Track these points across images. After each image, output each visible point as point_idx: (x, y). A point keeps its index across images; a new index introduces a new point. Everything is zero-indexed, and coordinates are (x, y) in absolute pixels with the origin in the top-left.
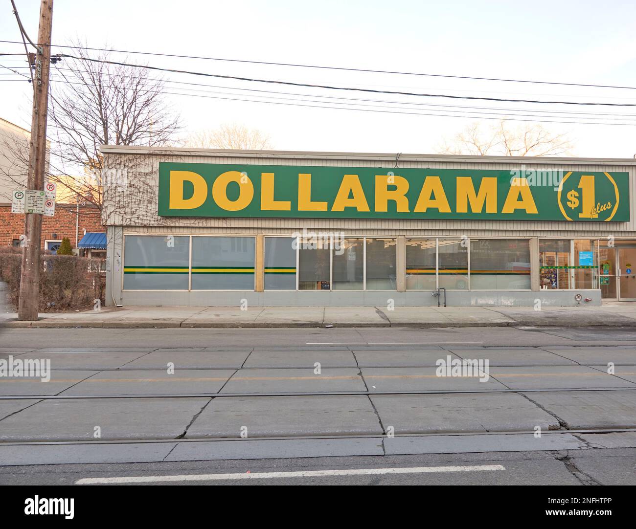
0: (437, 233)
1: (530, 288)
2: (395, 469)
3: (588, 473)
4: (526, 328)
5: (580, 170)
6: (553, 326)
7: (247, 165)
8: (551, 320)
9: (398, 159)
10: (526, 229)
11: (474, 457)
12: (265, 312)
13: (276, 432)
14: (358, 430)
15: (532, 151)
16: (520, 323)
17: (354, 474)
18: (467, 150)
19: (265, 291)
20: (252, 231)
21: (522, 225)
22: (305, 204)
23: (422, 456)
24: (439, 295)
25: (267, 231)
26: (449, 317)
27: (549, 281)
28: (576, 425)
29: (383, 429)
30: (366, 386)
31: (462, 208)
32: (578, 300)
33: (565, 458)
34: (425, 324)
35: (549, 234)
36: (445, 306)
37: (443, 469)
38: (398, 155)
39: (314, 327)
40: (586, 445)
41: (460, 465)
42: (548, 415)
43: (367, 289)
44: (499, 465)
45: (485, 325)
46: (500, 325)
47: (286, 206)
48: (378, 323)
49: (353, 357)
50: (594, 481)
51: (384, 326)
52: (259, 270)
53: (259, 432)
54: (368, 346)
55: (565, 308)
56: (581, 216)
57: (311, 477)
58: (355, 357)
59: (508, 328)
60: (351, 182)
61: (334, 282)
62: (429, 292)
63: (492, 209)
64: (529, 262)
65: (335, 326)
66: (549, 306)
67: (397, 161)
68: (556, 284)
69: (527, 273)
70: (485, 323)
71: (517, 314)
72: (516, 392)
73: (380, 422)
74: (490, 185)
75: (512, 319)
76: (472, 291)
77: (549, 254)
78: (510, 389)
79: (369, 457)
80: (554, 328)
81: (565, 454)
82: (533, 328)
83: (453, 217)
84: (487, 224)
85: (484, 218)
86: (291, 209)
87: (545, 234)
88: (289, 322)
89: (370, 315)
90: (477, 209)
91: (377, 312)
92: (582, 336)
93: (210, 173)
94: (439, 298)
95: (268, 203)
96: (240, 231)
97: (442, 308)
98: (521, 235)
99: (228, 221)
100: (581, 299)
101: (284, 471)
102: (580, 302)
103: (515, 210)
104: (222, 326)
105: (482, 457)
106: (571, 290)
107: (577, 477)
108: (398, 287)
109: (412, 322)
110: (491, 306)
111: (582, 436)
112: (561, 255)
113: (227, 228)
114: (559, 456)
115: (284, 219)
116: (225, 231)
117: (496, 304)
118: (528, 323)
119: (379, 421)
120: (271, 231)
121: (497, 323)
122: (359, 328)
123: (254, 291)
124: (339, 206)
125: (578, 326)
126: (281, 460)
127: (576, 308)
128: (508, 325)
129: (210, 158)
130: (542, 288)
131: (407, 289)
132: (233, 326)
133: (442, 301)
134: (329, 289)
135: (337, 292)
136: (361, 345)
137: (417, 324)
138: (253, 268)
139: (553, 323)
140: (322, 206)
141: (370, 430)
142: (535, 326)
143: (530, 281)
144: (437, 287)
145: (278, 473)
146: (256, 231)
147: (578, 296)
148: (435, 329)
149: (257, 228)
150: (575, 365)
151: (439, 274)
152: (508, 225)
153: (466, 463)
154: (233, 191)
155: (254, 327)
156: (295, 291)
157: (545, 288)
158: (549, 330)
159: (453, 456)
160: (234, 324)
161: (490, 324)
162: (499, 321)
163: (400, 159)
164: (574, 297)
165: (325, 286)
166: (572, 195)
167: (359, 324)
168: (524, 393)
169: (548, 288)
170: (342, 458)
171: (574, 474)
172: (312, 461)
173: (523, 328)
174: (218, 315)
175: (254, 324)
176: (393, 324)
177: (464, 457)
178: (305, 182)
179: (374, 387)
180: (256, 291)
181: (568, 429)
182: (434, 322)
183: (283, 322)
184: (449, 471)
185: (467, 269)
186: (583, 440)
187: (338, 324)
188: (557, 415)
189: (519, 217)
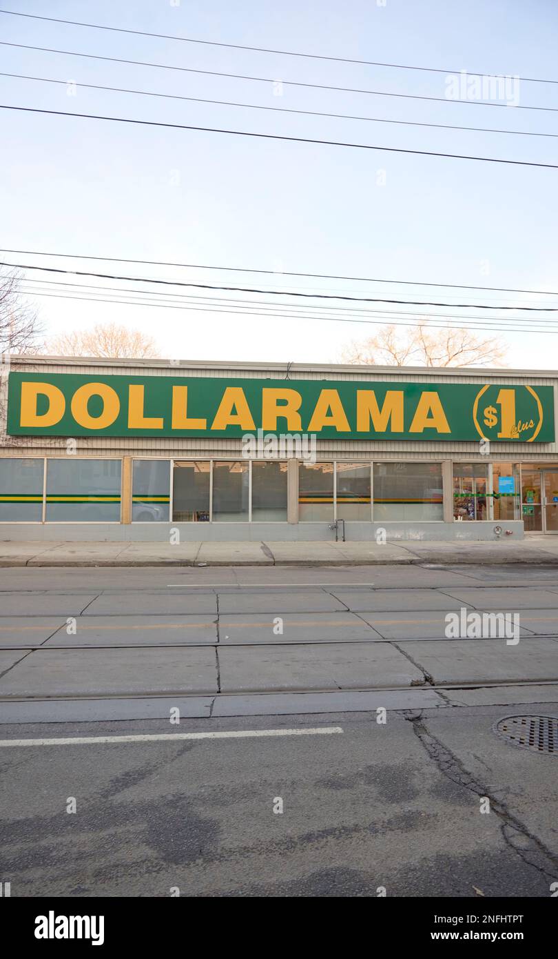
0: (335, 456)
1: (442, 518)
2: (215, 733)
3: (436, 735)
4: (432, 566)
5: (499, 382)
6: (464, 563)
7: (113, 375)
8: (461, 557)
9: (289, 369)
10: (437, 450)
11: (313, 718)
12: (131, 548)
13: (92, 690)
14: (190, 688)
15: (455, 359)
16: (426, 560)
17: (167, 739)
18: (382, 359)
19: (133, 523)
20: (118, 452)
21: (433, 446)
22: (180, 420)
23: (252, 718)
24: (336, 527)
25: (136, 453)
26: (345, 554)
27: (465, 511)
28: (442, 680)
29: (219, 686)
30: (218, 636)
31: (363, 427)
32: (498, 532)
33: (417, 718)
34: (315, 562)
35: (464, 456)
36: (344, 541)
37: (271, 733)
38: (289, 365)
39: (184, 566)
40: (445, 703)
41: (293, 728)
42: (416, 668)
43: (252, 520)
44: (338, 728)
45: (384, 563)
46: (402, 563)
47: (157, 423)
48: (259, 560)
49: (216, 600)
50: (439, 745)
51: (267, 564)
52: (126, 498)
53: (72, 691)
54: (239, 588)
55: (484, 542)
56: (500, 435)
57: (114, 743)
58: (218, 602)
59: (411, 566)
60: (234, 396)
61: (214, 513)
62: (325, 524)
63: (398, 427)
64: (442, 488)
65: (210, 564)
66: (463, 540)
67: (288, 372)
68: (473, 514)
69: (439, 501)
70: (384, 561)
71: (424, 550)
72: (389, 642)
73: (218, 679)
74: (395, 400)
75: (417, 555)
76: (375, 522)
77: (467, 480)
78: (384, 638)
79: (191, 720)
80: (463, 566)
81: (418, 713)
82: (440, 566)
83: (353, 437)
84: (393, 445)
85: (388, 437)
86: (164, 427)
87: (460, 457)
88: (156, 560)
89: (254, 551)
90: (380, 428)
91: (262, 548)
92: (491, 576)
93: (68, 385)
94: (337, 530)
95: (137, 420)
96: (104, 452)
97: (340, 542)
98: (432, 458)
99: (89, 441)
100: (501, 533)
101: (86, 736)
102: (500, 536)
103: (424, 428)
104: (76, 564)
105: (322, 718)
106: (490, 521)
107: (421, 740)
108: (289, 519)
109: (301, 559)
110: (398, 540)
111: (445, 693)
112: (480, 480)
113: (88, 449)
114: (411, 716)
115: (156, 438)
116: (86, 452)
117: (403, 538)
118: (435, 560)
119: (217, 676)
120: (140, 453)
121: (399, 561)
122: (238, 567)
123: (119, 523)
124: (220, 424)
125: (491, 564)
126: (87, 724)
127: (495, 542)
128: (411, 562)
129: (69, 368)
130: (457, 519)
131: (300, 520)
132: (89, 565)
133: (340, 535)
134: (208, 520)
135: (217, 525)
136: (232, 588)
137: (305, 562)
138: (119, 496)
139: (464, 560)
140: (200, 424)
141: (204, 688)
142: (442, 563)
143: (443, 512)
144: (335, 518)
145: (78, 739)
146: (122, 453)
147: (498, 528)
148: (326, 567)
149: (124, 449)
150: (472, 610)
151: (338, 503)
152: (417, 446)
153: (301, 725)
154: (95, 407)
155: (114, 566)
156: (168, 523)
157: (460, 519)
158: (457, 569)
159: (289, 718)
160: (90, 562)
161: (391, 561)
162: (401, 558)
163: (291, 369)
164: (493, 529)
165: (202, 517)
166: (489, 411)
167: (237, 562)
168: (397, 643)
169: (463, 519)
170: (158, 721)
171: (420, 737)
172: (122, 725)
173: (428, 566)
174: (73, 552)
175: (114, 563)
176: (278, 562)
177: (301, 718)
178: (180, 396)
179: (227, 637)
180: (122, 523)
181: (433, 685)
182: (325, 560)
183: (148, 560)
184: (277, 734)
185: (370, 497)
186: (444, 697)
187: (214, 562)
188: (425, 669)
189: (430, 436)
